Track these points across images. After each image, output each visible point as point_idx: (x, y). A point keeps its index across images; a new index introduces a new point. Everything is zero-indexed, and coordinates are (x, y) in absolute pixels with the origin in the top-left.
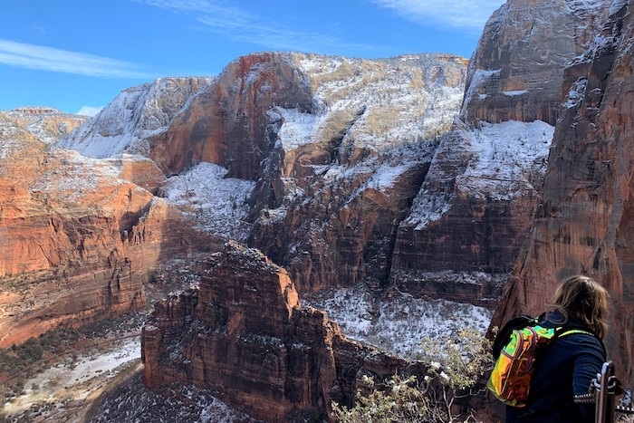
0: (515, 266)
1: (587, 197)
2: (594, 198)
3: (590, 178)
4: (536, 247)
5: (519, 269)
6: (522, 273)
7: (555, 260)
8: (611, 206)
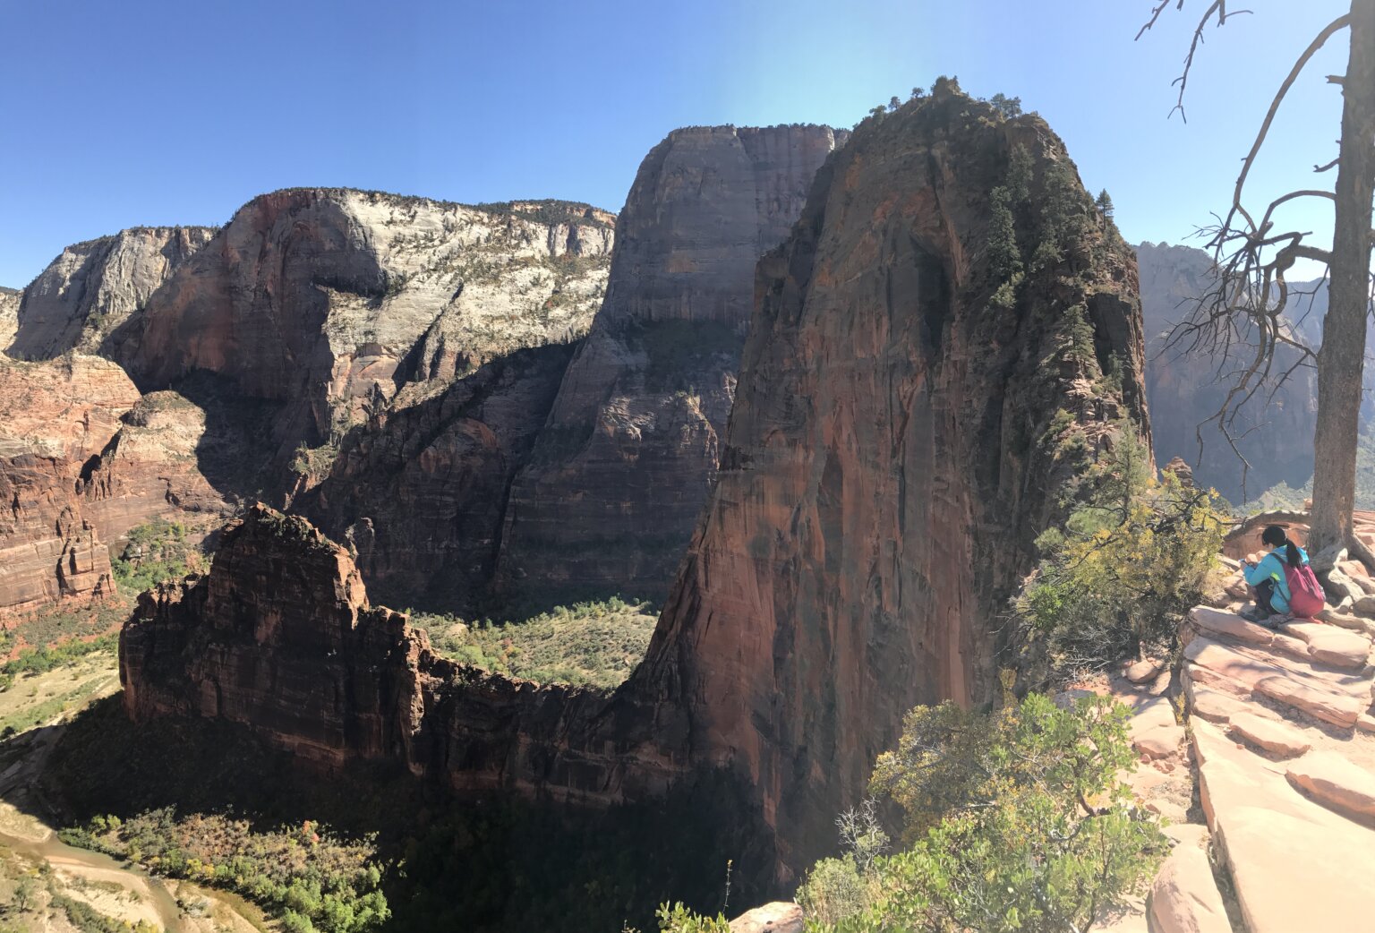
0: (694, 537)
1: (784, 444)
2: (792, 444)
3: (788, 416)
4: (722, 510)
5: (699, 538)
6: (703, 546)
7: (745, 526)
8: (812, 454)
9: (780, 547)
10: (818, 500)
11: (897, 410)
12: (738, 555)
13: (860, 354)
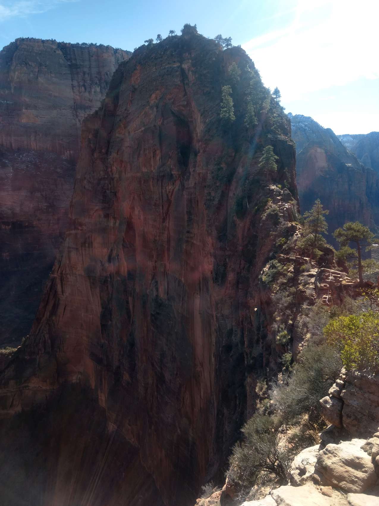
0: (54, 267)
1: (102, 216)
2: (107, 216)
3: (104, 202)
4: (69, 252)
5: (57, 268)
6: (59, 272)
7: (83, 260)
8: (118, 222)
9: (102, 269)
10: (123, 245)
11: (165, 198)
12: (79, 275)
13: (144, 170)
